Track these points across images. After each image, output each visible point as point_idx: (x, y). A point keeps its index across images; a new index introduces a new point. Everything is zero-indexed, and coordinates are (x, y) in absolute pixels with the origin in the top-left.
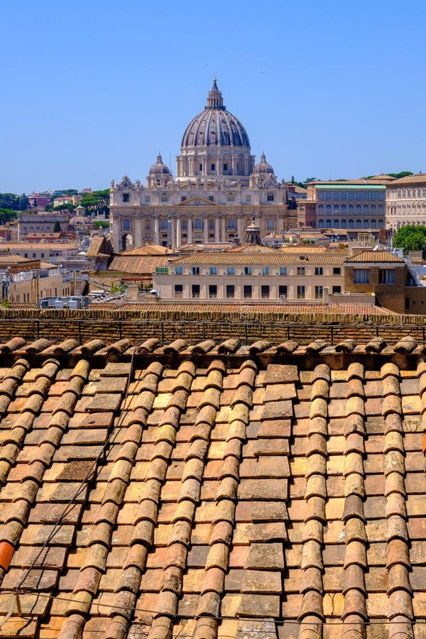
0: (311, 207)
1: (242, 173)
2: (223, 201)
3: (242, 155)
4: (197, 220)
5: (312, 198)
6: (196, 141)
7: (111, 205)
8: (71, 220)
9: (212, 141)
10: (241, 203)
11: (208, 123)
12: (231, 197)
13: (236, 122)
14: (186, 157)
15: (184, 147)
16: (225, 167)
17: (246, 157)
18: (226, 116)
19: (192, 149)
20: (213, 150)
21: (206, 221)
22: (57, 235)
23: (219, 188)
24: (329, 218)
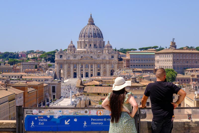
0: (128, 61)
1: (101, 48)
2: (96, 58)
3: (101, 41)
4: (86, 65)
5: (128, 57)
6: (84, 36)
7: (56, 59)
8: (40, 64)
9: (90, 36)
10: (102, 59)
11: (89, 30)
12: (99, 56)
13: (98, 29)
14: (81, 42)
15: (80, 38)
16: (95, 45)
17: (102, 42)
18: (95, 27)
19: (83, 39)
20: (90, 39)
21: (90, 65)
22: (36, 70)
23: (94, 53)
24: (134, 64)
